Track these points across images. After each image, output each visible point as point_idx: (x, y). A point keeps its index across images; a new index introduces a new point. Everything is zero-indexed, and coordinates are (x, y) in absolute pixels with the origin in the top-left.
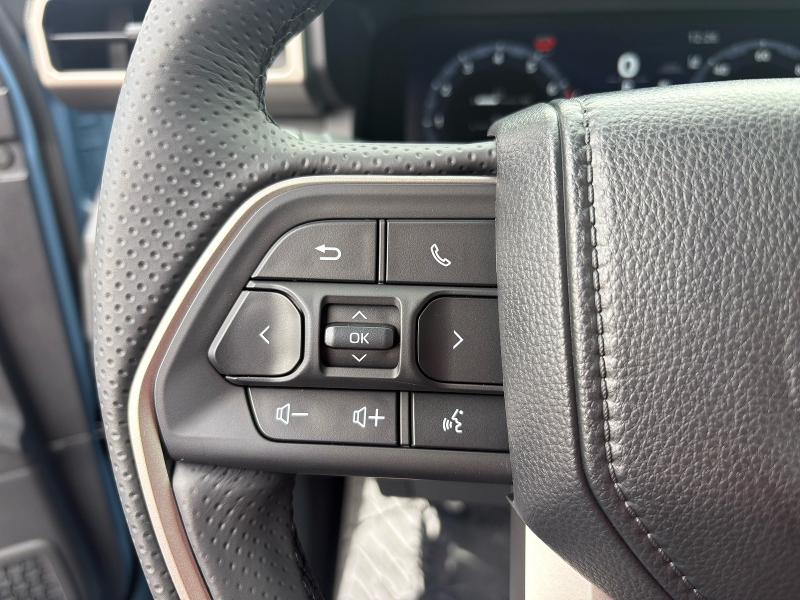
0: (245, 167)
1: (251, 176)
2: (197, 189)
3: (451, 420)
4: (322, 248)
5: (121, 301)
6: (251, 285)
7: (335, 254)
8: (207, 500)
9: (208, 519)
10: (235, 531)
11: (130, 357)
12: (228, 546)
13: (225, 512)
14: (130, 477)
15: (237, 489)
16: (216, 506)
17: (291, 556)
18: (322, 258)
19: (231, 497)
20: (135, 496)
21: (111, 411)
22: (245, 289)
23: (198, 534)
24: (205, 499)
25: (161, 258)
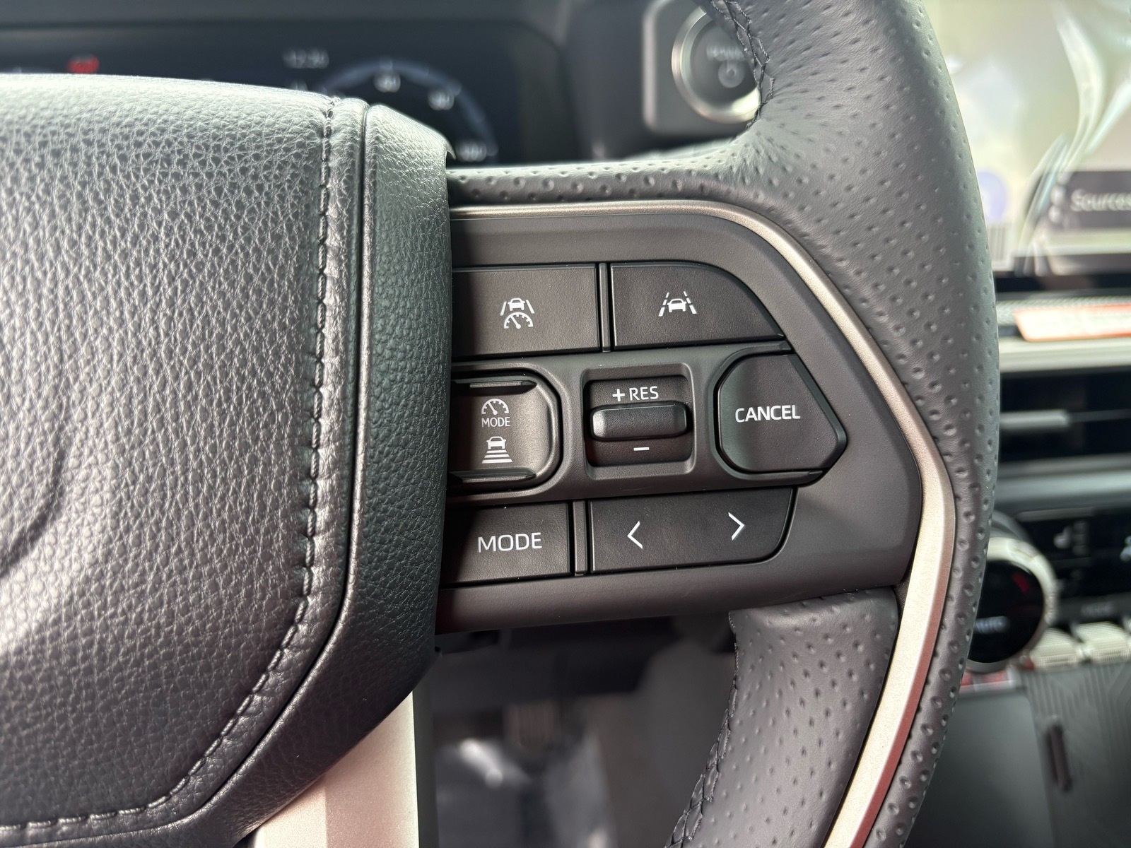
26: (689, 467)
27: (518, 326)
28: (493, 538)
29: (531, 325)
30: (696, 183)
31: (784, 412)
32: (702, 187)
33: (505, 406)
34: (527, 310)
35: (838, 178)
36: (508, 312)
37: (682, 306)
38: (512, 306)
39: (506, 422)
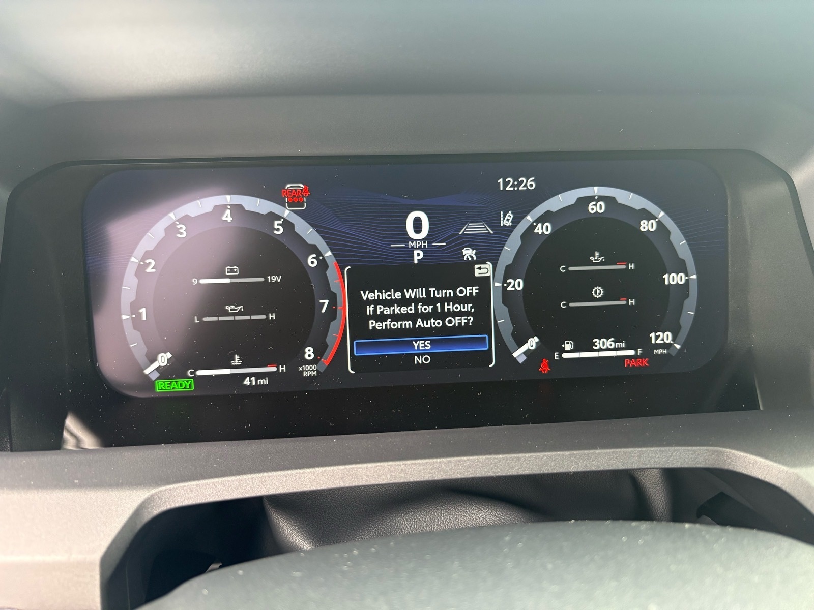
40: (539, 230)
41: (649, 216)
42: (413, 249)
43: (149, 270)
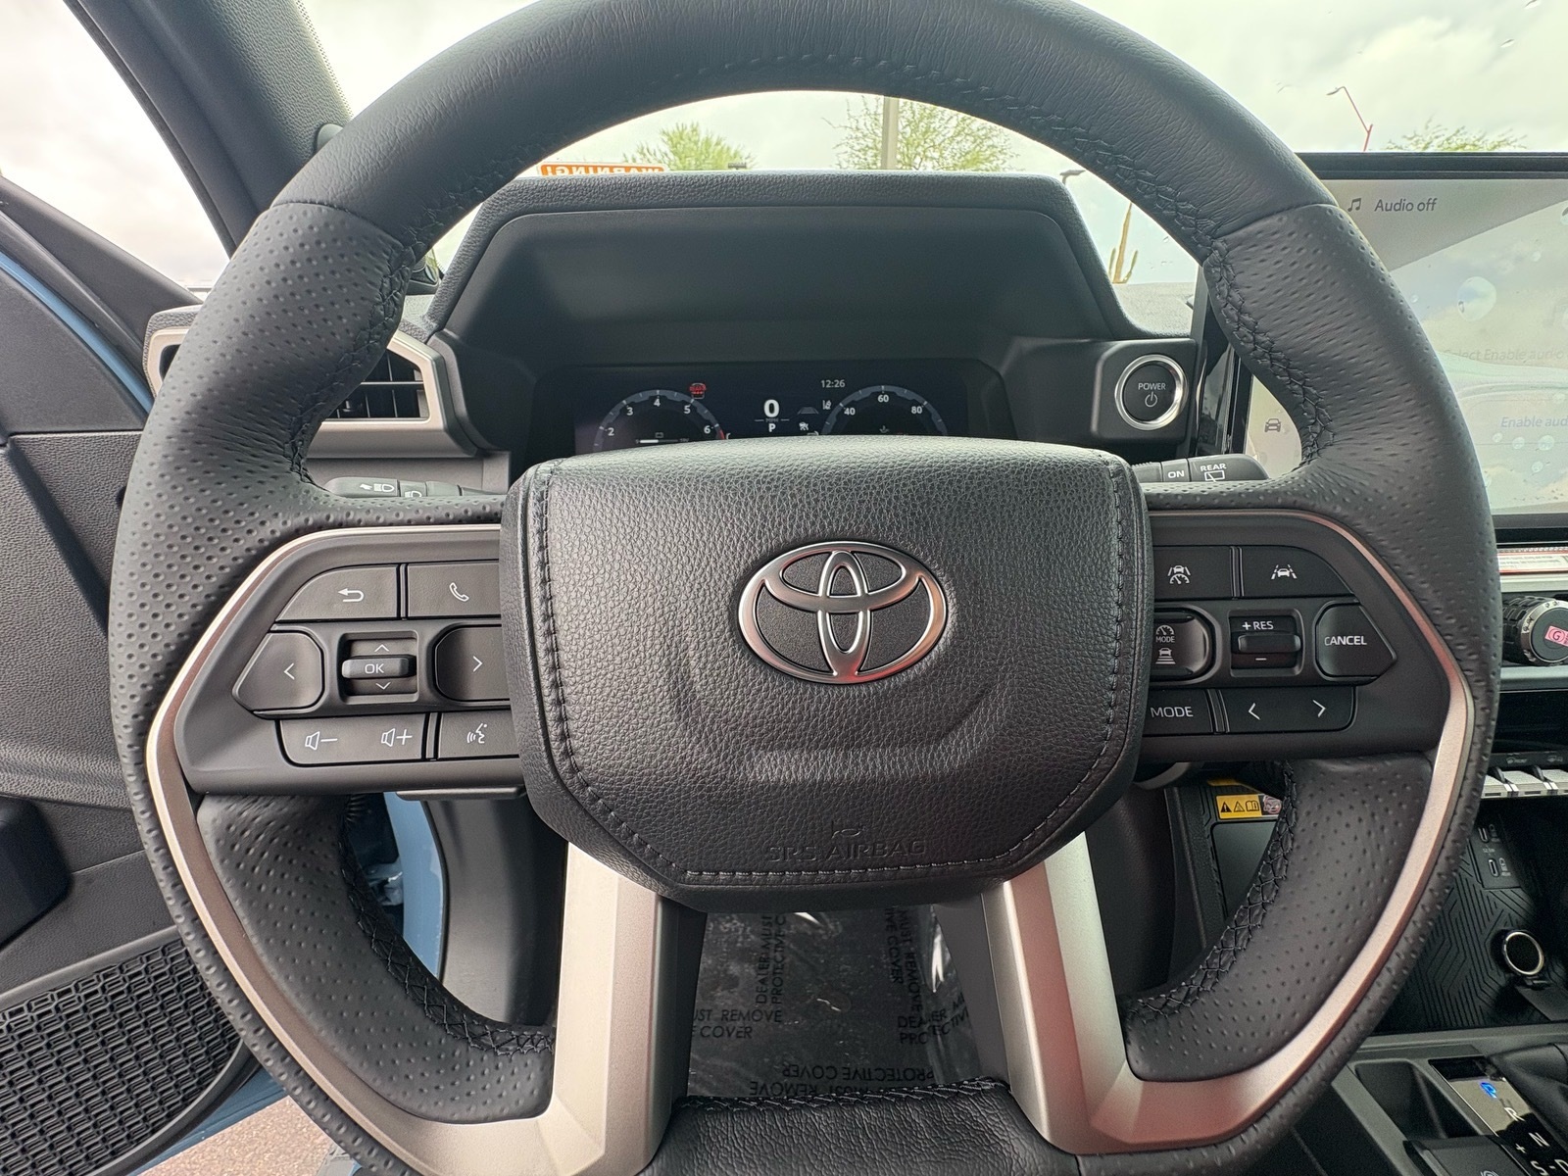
0: (268, 524)
1: (273, 532)
2: (215, 545)
3: (475, 733)
4: (345, 592)
5: (134, 650)
6: (276, 627)
7: (358, 596)
8: (233, 828)
9: (233, 846)
10: (266, 855)
11: (146, 702)
12: (257, 869)
13: (253, 838)
14: (147, 815)
15: (266, 815)
16: (243, 832)
17: (336, 873)
18: (345, 601)
19: (260, 822)
20: (154, 833)
21: (125, 754)
22: (270, 631)
23: (222, 861)
24: (229, 827)
25: (177, 609)
26: (1297, 671)
27: (1179, 582)
28: (1160, 709)
29: (1188, 582)
30: (1291, 499)
31: (1356, 640)
32: (1295, 502)
33: (1171, 630)
34: (1185, 573)
35: (1395, 498)
36: (1173, 574)
37: (1287, 573)
38: (1176, 570)
39: (1172, 639)
40: (847, 412)
41: (917, 404)
42: (769, 422)
43: (611, 434)
